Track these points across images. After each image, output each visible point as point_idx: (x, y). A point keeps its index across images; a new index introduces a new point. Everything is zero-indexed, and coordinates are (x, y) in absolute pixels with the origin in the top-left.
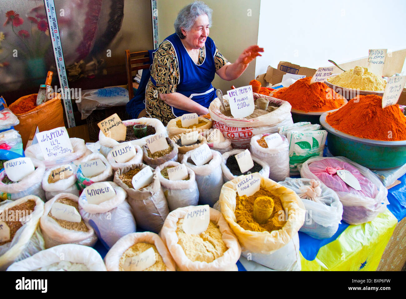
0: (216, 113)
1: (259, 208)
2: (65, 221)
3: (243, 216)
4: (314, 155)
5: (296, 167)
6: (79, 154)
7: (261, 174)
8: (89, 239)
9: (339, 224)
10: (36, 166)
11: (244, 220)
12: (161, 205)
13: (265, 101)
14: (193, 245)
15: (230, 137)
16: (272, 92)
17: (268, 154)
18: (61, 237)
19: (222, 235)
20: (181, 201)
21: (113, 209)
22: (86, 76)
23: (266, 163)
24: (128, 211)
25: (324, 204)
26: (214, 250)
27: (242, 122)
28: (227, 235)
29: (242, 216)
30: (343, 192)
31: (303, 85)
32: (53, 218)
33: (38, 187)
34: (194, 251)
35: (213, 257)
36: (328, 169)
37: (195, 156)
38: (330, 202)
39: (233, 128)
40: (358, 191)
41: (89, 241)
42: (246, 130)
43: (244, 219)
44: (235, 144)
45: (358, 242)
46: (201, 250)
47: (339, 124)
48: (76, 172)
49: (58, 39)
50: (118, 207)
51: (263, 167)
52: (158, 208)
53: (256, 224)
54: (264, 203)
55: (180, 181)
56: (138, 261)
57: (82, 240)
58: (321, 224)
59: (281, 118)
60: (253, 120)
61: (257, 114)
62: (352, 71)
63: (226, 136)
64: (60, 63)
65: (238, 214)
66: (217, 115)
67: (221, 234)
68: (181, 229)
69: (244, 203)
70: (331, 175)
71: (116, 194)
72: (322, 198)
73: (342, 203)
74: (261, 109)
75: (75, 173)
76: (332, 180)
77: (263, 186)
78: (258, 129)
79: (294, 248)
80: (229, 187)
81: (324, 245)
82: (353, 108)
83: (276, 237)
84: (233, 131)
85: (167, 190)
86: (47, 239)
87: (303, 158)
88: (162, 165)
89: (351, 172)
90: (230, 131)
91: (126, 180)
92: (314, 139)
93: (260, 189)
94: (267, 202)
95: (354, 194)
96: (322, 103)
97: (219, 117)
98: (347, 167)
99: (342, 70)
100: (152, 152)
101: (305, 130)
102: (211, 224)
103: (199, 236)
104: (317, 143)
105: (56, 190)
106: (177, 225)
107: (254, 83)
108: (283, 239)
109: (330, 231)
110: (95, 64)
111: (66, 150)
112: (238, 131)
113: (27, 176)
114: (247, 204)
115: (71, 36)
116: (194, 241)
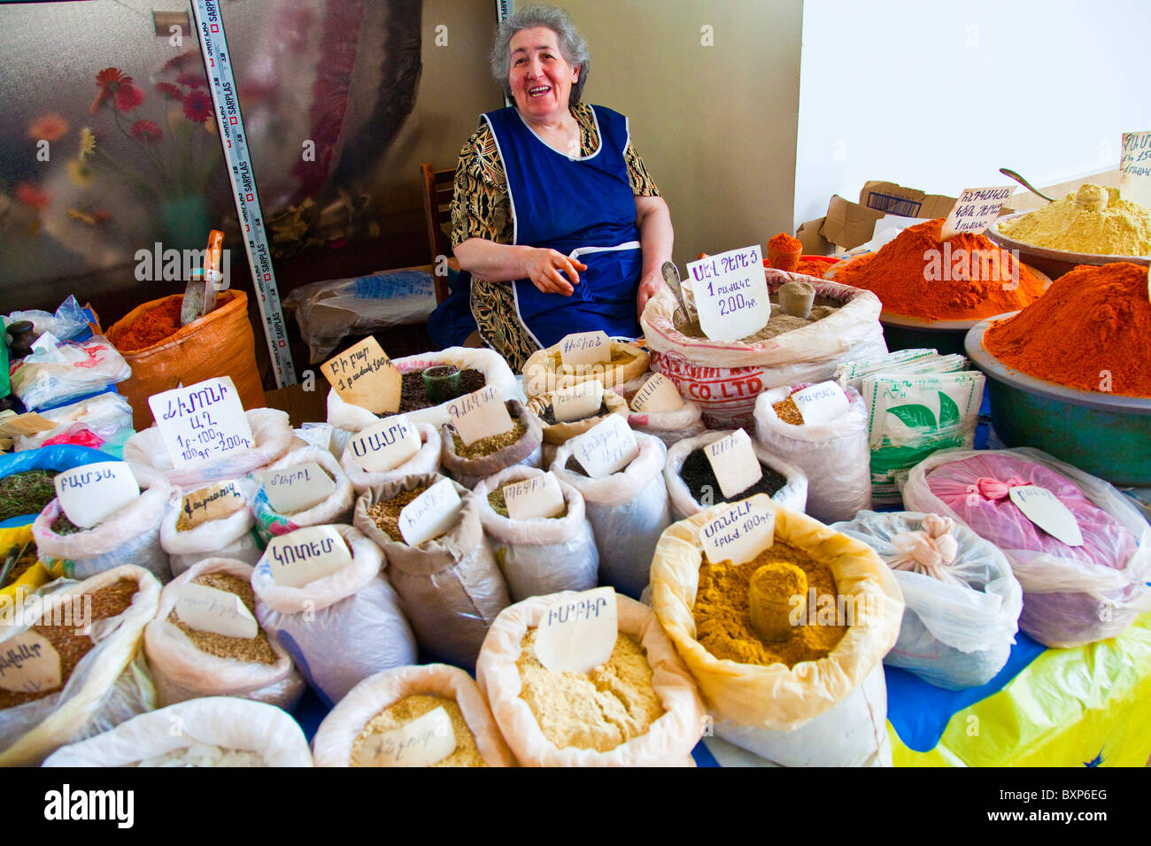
0: (658, 328)
1: (763, 596)
2: (214, 634)
3: (718, 619)
4: (946, 445)
5: (891, 481)
6: (268, 450)
7: (782, 500)
8: (278, 686)
9: (1012, 646)
10: (144, 486)
11: (718, 633)
12: (485, 590)
13: (803, 292)
14: (562, 702)
15: (697, 397)
16: (834, 266)
17: (804, 442)
18: (198, 679)
19: (653, 674)
20: (543, 578)
21: (344, 601)
22: (322, 242)
23: (799, 469)
24: (389, 605)
25: (966, 587)
26: (623, 718)
27: (730, 351)
28: (666, 673)
29: (714, 621)
30: (1025, 552)
31: (918, 242)
32: (181, 628)
33: (148, 544)
34: (567, 720)
35: (620, 736)
36: (982, 483)
37: (585, 451)
38: (985, 581)
39: (707, 369)
40: (1073, 547)
41: (278, 689)
42: (741, 375)
43: (719, 628)
44: (713, 416)
45: (1071, 698)
46: (586, 715)
47: (1022, 352)
48: (254, 499)
49: (241, 140)
50: (359, 595)
51: (789, 480)
52: (477, 599)
53: (753, 643)
54: (777, 581)
55: (540, 520)
56: (401, 746)
57: (257, 688)
58: (953, 646)
59: (848, 339)
60: (764, 347)
61: (778, 329)
62: (1071, 199)
63: (687, 393)
64: (249, 209)
65: (703, 614)
66: (662, 335)
67: (650, 673)
68: (532, 658)
69: (723, 582)
70: (991, 503)
71: (353, 557)
72: (959, 570)
73: (1021, 583)
74: (790, 315)
75: (249, 503)
76: (993, 515)
77: (783, 535)
78: (778, 372)
79: (868, 712)
80: (681, 537)
81: (964, 706)
82: (1063, 303)
83: (807, 679)
84: (705, 380)
85: (503, 546)
86: (163, 683)
87: (911, 454)
88: (494, 477)
89: (1055, 492)
90: (698, 380)
91: (386, 519)
92: (943, 397)
93: (775, 542)
94: (785, 578)
95: (1059, 555)
96: (978, 293)
97: (666, 340)
98: (1041, 479)
99: (1043, 197)
100: (467, 441)
101: (917, 373)
102: (623, 643)
103: (586, 677)
104: (954, 408)
105: (194, 551)
106: (522, 647)
107: (781, 243)
108: (828, 686)
109: (982, 665)
110: (344, 209)
111: (233, 442)
112: (721, 379)
113: (116, 514)
114: (734, 587)
115: (277, 132)
116: (570, 691)
